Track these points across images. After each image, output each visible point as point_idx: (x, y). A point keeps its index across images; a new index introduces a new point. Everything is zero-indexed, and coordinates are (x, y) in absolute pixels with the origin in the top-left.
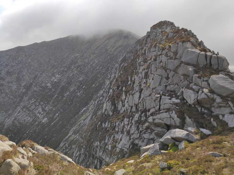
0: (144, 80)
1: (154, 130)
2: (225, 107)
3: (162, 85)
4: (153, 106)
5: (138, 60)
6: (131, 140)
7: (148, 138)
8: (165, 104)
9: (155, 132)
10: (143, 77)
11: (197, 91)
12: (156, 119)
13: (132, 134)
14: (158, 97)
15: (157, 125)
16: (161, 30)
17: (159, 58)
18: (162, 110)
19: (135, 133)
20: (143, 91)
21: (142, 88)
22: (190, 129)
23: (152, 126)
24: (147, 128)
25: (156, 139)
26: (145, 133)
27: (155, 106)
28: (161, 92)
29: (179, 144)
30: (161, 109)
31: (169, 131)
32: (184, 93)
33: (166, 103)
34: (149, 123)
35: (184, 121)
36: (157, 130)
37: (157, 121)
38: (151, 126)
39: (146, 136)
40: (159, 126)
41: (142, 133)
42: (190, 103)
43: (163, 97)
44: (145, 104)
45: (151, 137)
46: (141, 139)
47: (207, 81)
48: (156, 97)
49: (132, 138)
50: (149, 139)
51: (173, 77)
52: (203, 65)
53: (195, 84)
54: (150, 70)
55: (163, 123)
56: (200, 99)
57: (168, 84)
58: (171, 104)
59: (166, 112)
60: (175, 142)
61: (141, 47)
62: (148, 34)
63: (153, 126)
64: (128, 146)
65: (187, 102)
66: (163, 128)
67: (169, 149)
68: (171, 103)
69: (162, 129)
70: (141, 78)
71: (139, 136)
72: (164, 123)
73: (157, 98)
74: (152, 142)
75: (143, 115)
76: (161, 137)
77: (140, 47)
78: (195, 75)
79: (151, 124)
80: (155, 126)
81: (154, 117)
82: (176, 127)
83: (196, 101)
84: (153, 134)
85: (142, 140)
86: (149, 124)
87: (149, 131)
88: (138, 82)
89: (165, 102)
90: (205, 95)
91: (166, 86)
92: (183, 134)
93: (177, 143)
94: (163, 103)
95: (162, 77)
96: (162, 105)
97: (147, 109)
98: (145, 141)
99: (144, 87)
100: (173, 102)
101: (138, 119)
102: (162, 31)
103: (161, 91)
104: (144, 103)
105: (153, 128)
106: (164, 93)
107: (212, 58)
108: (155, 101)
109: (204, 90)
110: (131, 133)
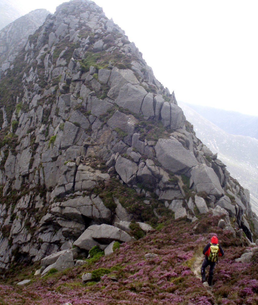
0: (43, 127)
1: (61, 227)
2: (172, 189)
3: (79, 143)
4: (62, 184)
5: (25, 75)
6: (14, 247)
7: (49, 241)
8: (83, 180)
9: (64, 229)
10: (40, 119)
11: (138, 161)
12: (66, 208)
13: (16, 235)
14: (71, 167)
15: (68, 218)
16: (78, 20)
17: (75, 86)
18: (77, 191)
19: (22, 232)
20: (38, 150)
21: (36, 141)
22: (122, 223)
23: (58, 220)
24: (49, 222)
25: (64, 243)
26: (42, 232)
27: (65, 182)
28: (78, 159)
29: (105, 248)
30: (75, 190)
31: (89, 228)
32: (117, 163)
33: (86, 178)
34: (54, 213)
35: (114, 210)
36: (67, 226)
37: (67, 210)
38: (55, 220)
39: (46, 237)
40: (70, 220)
41: (36, 233)
42: (125, 181)
43: (81, 167)
44: (44, 177)
45: (56, 238)
46: (34, 243)
47: (152, 146)
48: (69, 167)
49: (16, 243)
50: (50, 243)
51: (99, 130)
52: (149, 116)
53: (135, 150)
54: (54, 107)
55: (79, 215)
56: (140, 175)
57: (89, 143)
58: (95, 181)
59: (84, 195)
60: (99, 244)
61: (33, 45)
62: (51, 21)
63: (61, 219)
64: (7, 258)
65: (120, 179)
66: (78, 222)
67: (89, 256)
68: (95, 179)
69: (76, 224)
70: (34, 120)
71: (31, 238)
72: (80, 213)
73: (70, 169)
74: (56, 247)
75: (38, 198)
76: (75, 238)
77: (30, 45)
78: (136, 134)
79: (57, 216)
80: (63, 219)
81: (62, 203)
82: (101, 221)
83: (134, 178)
84: (59, 233)
85: (36, 245)
86: (52, 216)
87: (51, 229)
88: (27, 127)
89: (84, 176)
90: (148, 170)
91: (86, 147)
92: (111, 232)
93: (102, 246)
94: (81, 179)
95: (79, 128)
96: (78, 182)
97: (48, 186)
98: (43, 247)
99: (41, 140)
100: (98, 177)
101: (29, 206)
102: (79, 22)
103: (78, 155)
104: (41, 175)
105: (59, 222)
106: (83, 159)
107: (163, 107)
108: (65, 173)
109: (147, 161)
110: (13, 233)
